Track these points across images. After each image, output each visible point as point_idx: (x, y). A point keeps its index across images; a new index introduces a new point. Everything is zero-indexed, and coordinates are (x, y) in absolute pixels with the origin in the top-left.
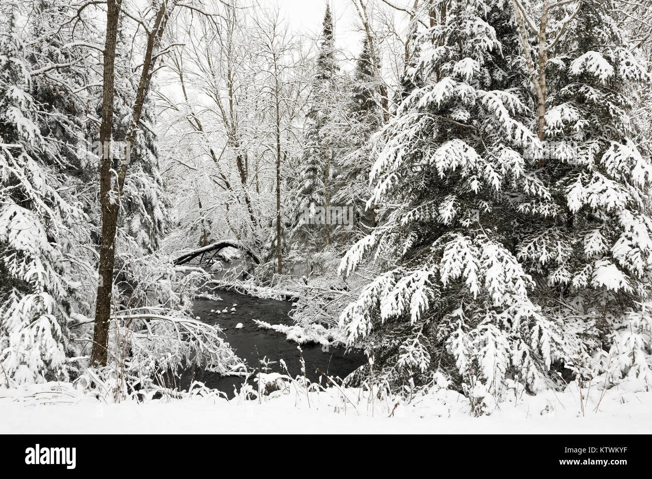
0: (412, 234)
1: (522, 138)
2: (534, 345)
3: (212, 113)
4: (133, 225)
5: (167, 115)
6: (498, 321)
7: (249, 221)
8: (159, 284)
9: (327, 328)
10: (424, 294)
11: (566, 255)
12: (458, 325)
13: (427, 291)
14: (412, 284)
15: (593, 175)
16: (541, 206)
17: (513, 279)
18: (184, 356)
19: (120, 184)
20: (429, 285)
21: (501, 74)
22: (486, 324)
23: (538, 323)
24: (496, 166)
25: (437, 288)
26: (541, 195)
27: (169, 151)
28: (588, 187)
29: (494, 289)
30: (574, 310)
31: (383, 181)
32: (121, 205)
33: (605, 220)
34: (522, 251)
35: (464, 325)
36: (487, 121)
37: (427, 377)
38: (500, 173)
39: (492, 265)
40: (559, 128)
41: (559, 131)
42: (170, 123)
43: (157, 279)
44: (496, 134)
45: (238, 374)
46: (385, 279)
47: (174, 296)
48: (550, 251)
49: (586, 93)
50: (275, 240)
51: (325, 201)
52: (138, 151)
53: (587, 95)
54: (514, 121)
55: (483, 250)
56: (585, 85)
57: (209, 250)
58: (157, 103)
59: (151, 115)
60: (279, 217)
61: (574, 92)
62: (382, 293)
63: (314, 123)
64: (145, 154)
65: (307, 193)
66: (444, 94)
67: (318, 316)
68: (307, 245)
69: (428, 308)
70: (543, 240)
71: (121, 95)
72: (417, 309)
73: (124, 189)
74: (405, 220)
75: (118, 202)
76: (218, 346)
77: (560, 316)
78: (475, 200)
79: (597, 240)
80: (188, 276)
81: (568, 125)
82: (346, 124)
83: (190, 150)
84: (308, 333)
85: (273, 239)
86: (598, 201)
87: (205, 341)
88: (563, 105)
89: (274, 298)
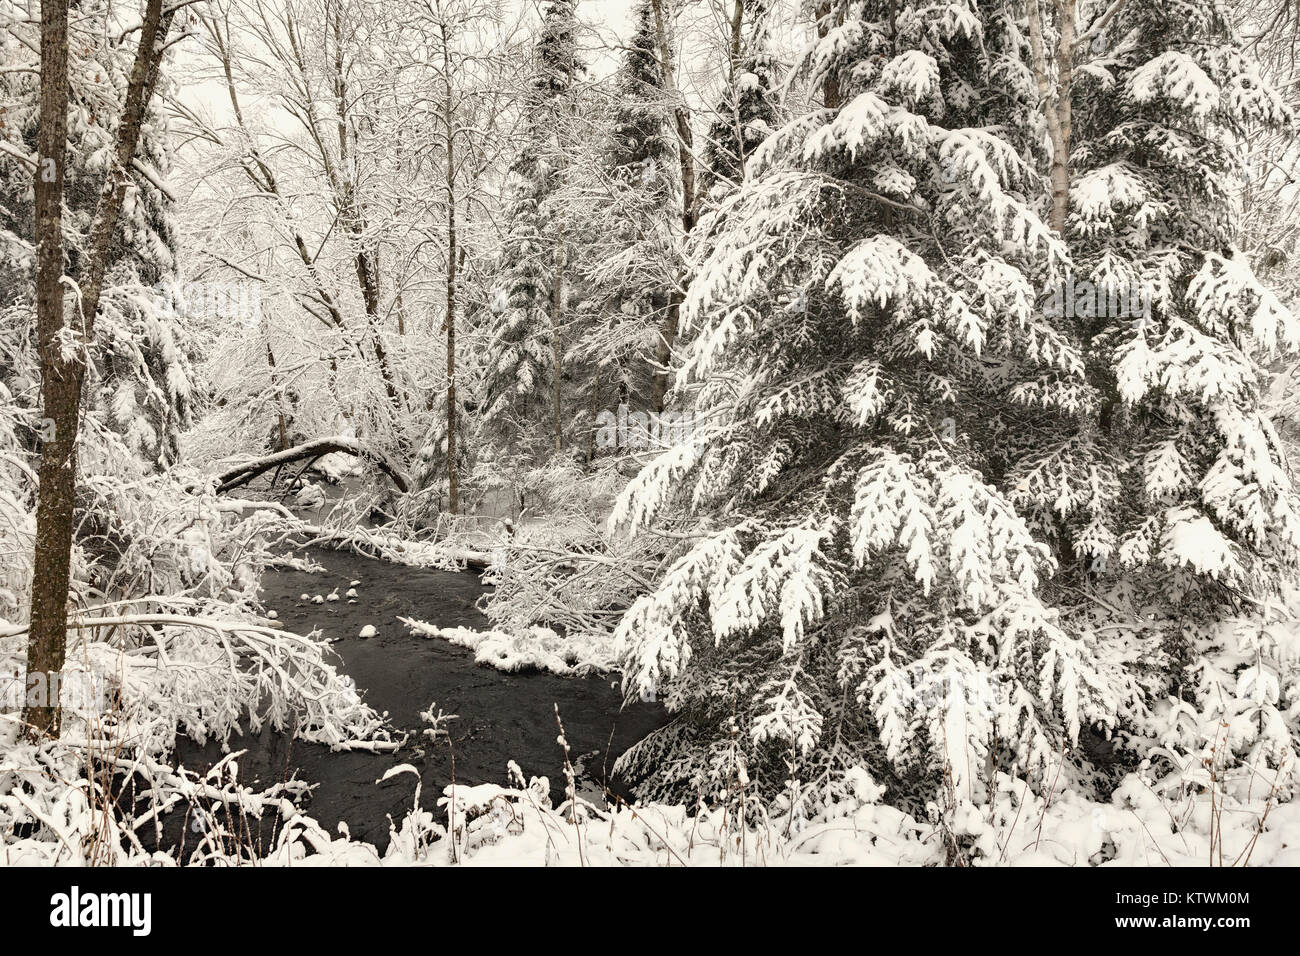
0: (779, 445)
1: (1026, 237)
2: (1045, 693)
3: (298, 154)
4: (116, 405)
5: (191, 152)
6: (969, 642)
7: (385, 398)
8: (181, 542)
9: (564, 636)
10: (810, 582)
11: (1108, 497)
12: (882, 649)
13: (818, 576)
14: (782, 559)
15: (1169, 323)
16: (1061, 389)
17: (1008, 551)
18: (244, 707)
19: (86, 314)
20: (822, 564)
21: (967, 95)
22: (946, 647)
23: (1053, 646)
24: (971, 301)
25: (840, 569)
26: (1063, 366)
27: (198, 236)
28: (1158, 350)
29: (969, 573)
30: (1116, 612)
31: (715, 326)
32: (90, 364)
33: (1187, 421)
34: (1019, 487)
35: (896, 649)
36: (950, 196)
37: (813, 765)
38: (982, 315)
39: (962, 520)
40: (1103, 220)
41: (1104, 226)
42: (201, 171)
43: (177, 529)
44: (968, 227)
45: (370, 745)
46: (719, 546)
47: (218, 571)
48: (1075, 487)
49: (1161, 143)
50: (441, 439)
51: (552, 357)
52: (129, 235)
53: (1163, 148)
54: (1010, 200)
55: (940, 486)
56: (1157, 125)
57: (291, 459)
58: (173, 124)
59: (158, 149)
60: (452, 391)
61: (1135, 140)
62: (713, 578)
63: (531, 185)
64: (144, 240)
65: (514, 339)
66: (864, 130)
67: (544, 610)
68: (511, 452)
69: (821, 614)
70: (1062, 464)
71: (83, 100)
72: (799, 618)
73: (97, 326)
74: (764, 414)
75: (82, 357)
76: (324, 684)
77: (1088, 626)
78: (918, 374)
79: (1171, 465)
80: (248, 520)
81: (1123, 212)
82: (602, 190)
83: (245, 235)
84: (523, 647)
85: (438, 436)
86: (1183, 382)
87: (294, 671)
88: (1111, 169)
89: (440, 565)
